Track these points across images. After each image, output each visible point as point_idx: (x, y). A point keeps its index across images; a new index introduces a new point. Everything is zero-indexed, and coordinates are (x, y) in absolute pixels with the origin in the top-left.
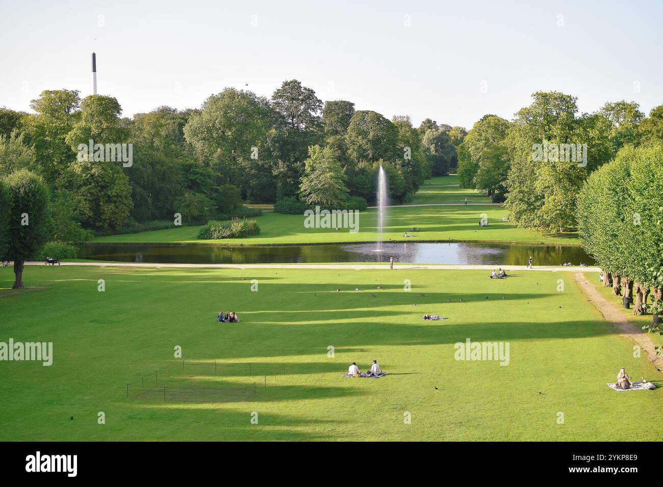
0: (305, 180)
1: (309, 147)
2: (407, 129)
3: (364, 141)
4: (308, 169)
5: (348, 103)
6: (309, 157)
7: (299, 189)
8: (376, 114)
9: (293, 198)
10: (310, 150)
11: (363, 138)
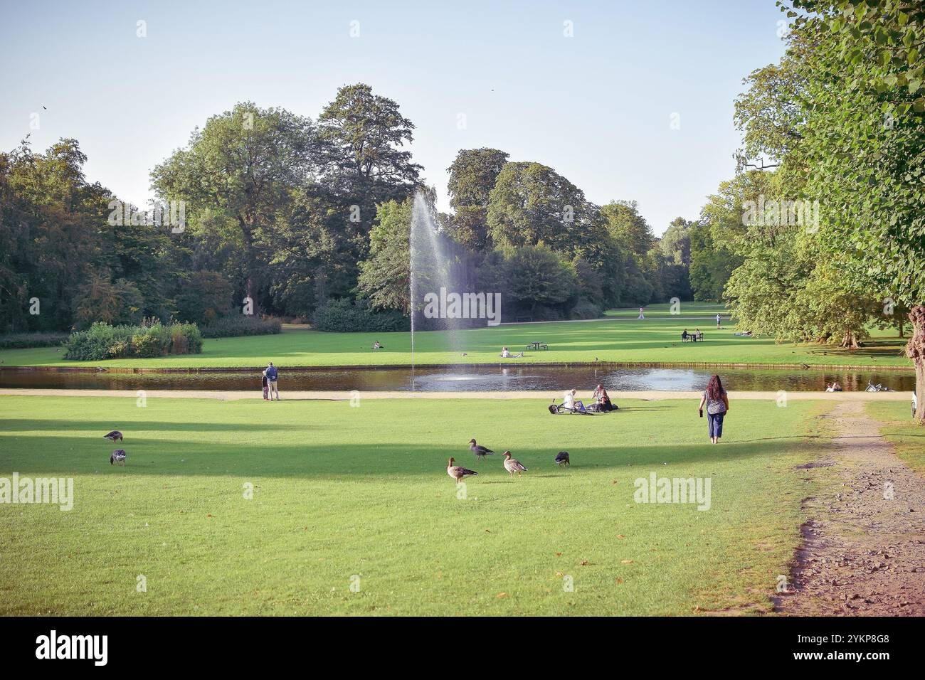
0: (365, 266)
1: (377, 206)
2: (626, 216)
3: (517, 215)
4: (374, 246)
5: (498, 152)
6: (378, 223)
7: (356, 283)
8: (542, 167)
9: (344, 302)
10: (380, 210)
11: (515, 209)
